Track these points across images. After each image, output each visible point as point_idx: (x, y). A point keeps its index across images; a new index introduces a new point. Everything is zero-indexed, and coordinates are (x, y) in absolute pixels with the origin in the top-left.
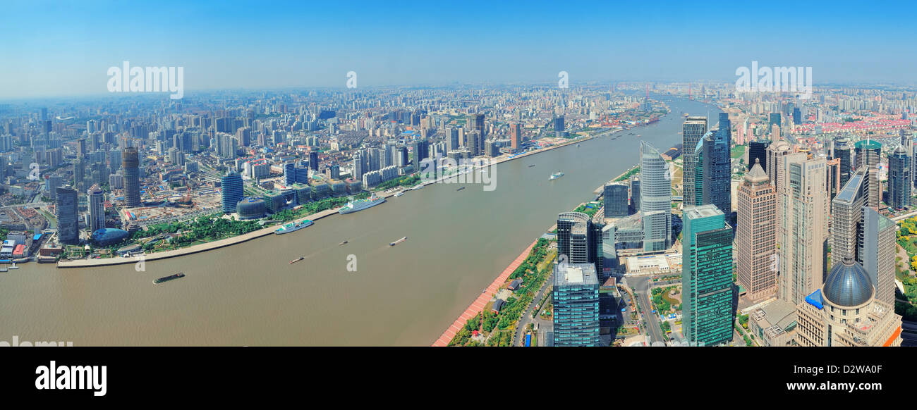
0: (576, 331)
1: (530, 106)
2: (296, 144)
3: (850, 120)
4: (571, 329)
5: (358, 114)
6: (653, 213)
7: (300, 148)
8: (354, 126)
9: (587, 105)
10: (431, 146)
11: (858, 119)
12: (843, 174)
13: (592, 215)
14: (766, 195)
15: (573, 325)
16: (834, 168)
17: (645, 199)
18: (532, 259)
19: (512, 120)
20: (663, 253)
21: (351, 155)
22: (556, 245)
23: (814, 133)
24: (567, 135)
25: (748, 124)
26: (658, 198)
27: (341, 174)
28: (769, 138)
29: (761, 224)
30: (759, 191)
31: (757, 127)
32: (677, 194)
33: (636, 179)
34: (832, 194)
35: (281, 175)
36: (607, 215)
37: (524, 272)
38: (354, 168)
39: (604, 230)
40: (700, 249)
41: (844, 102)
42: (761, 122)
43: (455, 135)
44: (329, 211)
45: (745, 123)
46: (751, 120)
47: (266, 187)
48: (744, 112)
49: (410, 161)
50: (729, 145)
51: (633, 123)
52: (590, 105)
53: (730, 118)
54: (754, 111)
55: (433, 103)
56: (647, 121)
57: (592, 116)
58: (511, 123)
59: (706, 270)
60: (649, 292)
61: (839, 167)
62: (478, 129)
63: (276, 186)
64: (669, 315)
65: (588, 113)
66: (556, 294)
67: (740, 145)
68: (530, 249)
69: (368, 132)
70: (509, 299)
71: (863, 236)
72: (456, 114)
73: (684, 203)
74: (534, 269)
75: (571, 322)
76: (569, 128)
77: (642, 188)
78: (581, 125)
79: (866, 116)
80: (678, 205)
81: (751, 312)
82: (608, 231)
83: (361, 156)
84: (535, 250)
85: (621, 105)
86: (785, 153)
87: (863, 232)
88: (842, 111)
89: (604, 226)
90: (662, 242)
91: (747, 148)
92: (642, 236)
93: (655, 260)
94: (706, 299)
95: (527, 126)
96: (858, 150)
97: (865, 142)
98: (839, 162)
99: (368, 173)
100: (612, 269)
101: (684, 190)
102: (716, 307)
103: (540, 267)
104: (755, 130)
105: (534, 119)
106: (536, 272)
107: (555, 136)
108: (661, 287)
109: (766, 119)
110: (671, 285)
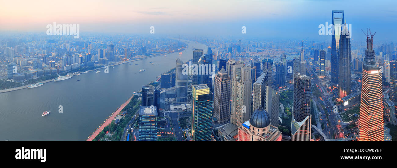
0: (148, 134)
1: (133, 43)
2: (38, 53)
3: (260, 51)
4: (146, 133)
5: (63, 42)
6: (180, 87)
7: (40, 55)
8: (62, 47)
9: (155, 42)
10: (92, 56)
11: (263, 51)
12: (258, 73)
13: (156, 86)
14: (226, 81)
15: (147, 131)
16: (254, 70)
17: (177, 81)
18: (131, 103)
19: (125, 48)
20: (184, 103)
21: (60, 58)
22: (141, 98)
23: (246, 56)
24: (147, 54)
25: (219, 52)
26: (182, 81)
27: (55, 65)
28: (227, 58)
29: (224, 92)
30: (223, 79)
31: (222, 54)
32: (190, 80)
33: (174, 73)
34: (253, 81)
35: (32, 65)
36: (162, 87)
37: (127, 108)
38: (61, 63)
39: (161, 93)
40: (200, 102)
41: (258, 43)
42: (224, 52)
43: (102, 52)
44: (50, 80)
45: (218, 52)
46: (220, 51)
47: (25, 70)
48: (218, 47)
49: (83, 62)
50: (212, 60)
51: (174, 50)
52: (156, 43)
53: (212, 49)
54: (221, 47)
55: (94, 39)
56: (179, 50)
57: (157, 47)
58: (125, 49)
59: (202, 111)
60: (178, 119)
61: (256, 69)
62: (111, 50)
63: (29, 69)
64: (186, 129)
65: (155, 46)
66: (140, 118)
67: (216, 60)
68: (130, 99)
69: (67, 49)
70: (121, 119)
71: (266, 98)
72: (103, 44)
73: (193, 83)
74: (132, 108)
75: (146, 130)
76: (148, 52)
77: (176, 76)
78: (153, 51)
79: (266, 49)
80: (191, 84)
81: (219, 129)
82: (162, 93)
83: (64, 59)
84: (132, 100)
85: (169, 43)
86: (234, 64)
87: (266, 96)
88: (257, 47)
89: (161, 91)
90: (184, 99)
91: (219, 62)
92: (176, 96)
93: (180, 106)
94: (201, 123)
95: (131, 50)
96: (263, 63)
97: (267, 59)
98: (256, 68)
99: (67, 66)
100: (163, 109)
101: (193, 78)
102: (205, 126)
103: (135, 107)
104: (221, 55)
105: (134, 48)
106: (133, 109)
107: (142, 55)
108: (183, 117)
109: (226, 51)
110: (187, 117)
